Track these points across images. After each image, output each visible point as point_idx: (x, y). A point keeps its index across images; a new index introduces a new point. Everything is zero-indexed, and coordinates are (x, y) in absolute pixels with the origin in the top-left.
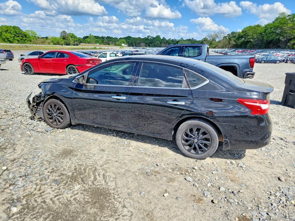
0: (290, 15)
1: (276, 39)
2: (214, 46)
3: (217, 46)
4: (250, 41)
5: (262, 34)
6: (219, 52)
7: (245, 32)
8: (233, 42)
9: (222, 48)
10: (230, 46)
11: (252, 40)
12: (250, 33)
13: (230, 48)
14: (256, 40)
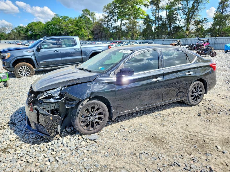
0: (62, 17)
1: (58, 33)
2: (5, 38)
3: (8, 38)
4: (38, 34)
5: (46, 29)
6: (14, 43)
7: (31, 26)
8: (23, 35)
9: (14, 40)
10: (21, 38)
11: (40, 33)
12: (36, 27)
13: (22, 39)
14: (42, 33)
